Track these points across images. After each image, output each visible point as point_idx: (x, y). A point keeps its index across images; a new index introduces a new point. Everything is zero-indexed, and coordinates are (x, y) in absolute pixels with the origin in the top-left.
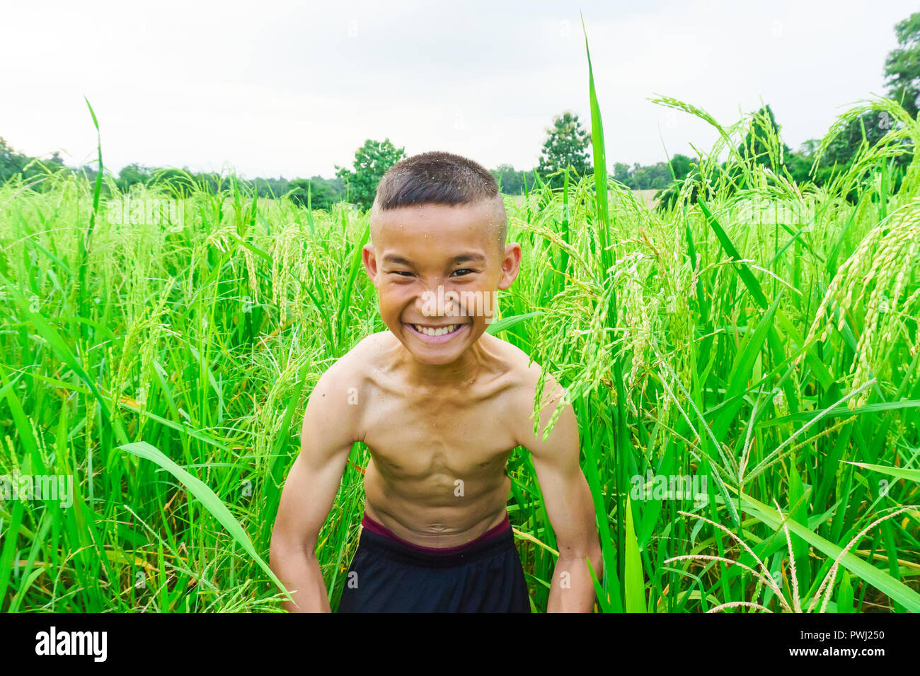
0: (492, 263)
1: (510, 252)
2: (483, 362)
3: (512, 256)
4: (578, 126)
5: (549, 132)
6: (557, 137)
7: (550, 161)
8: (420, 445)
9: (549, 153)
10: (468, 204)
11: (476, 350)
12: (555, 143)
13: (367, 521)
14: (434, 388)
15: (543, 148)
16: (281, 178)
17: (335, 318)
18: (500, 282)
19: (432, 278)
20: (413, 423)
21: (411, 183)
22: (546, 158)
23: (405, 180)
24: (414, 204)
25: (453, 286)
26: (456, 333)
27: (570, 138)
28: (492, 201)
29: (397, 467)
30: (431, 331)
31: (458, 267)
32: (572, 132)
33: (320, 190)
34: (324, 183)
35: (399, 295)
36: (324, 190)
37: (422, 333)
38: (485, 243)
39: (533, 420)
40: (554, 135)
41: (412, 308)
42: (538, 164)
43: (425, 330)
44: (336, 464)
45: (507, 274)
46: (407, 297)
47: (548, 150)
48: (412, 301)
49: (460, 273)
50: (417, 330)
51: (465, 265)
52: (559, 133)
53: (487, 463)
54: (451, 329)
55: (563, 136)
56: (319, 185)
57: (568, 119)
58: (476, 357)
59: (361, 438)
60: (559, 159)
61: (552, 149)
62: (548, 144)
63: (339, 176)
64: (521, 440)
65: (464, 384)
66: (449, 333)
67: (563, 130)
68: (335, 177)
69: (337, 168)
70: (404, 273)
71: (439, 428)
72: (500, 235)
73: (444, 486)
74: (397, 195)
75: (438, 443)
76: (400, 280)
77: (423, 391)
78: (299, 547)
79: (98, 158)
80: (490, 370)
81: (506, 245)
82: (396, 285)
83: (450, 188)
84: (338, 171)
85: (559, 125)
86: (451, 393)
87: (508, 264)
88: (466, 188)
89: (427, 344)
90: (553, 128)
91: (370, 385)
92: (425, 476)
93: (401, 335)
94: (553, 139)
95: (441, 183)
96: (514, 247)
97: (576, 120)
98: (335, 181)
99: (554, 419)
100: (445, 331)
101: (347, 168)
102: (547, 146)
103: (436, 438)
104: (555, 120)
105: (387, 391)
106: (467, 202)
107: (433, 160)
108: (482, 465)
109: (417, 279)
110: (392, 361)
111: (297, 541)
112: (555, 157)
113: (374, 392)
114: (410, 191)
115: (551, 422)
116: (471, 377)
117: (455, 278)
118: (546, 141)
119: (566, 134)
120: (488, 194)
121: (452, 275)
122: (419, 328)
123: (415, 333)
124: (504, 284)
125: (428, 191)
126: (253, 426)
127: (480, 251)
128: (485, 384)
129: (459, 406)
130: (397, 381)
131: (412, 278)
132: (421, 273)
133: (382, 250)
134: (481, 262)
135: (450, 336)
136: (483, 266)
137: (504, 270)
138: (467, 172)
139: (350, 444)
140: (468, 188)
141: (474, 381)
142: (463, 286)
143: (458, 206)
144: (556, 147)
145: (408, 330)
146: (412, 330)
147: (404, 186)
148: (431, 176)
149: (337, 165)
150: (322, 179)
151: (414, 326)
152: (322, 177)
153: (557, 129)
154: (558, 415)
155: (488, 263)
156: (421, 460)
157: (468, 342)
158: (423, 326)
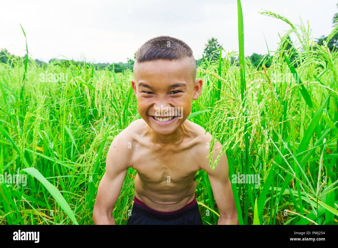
0: (190, 87)
1: (198, 83)
2: (185, 133)
3: (199, 85)
4: (217, 43)
5: (206, 45)
6: (209, 47)
7: (206, 56)
8: (157, 169)
9: (206, 53)
10: (178, 60)
11: (183, 127)
12: (208, 49)
13: (136, 199)
14: (163, 144)
15: (204, 51)
16: (108, 63)
17: (122, 113)
18: (193, 96)
19: (162, 95)
20: (154, 159)
21: (151, 50)
22: (205, 55)
23: (148, 48)
24: (152, 60)
25: (171, 98)
26: (173, 120)
27: (214, 47)
28: (190, 59)
29: (147, 178)
30: (161, 119)
31: (174, 90)
32: (215, 45)
33: (122, 67)
34: (123, 64)
35: (146, 103)
36: (123, 67)
37: (157, 120)
38: (186, 78)
39: (209, 159)
40: (208, 46)
41: (152, 109)
42: (202, 57)
43: (158, 119)
44: (121, 176)
45: (196, 92)
46: (150, 103)
47: (206, 52)
48: (152, 105)
49: (174, 92)
50: (155, 119)
51: (177, 89)
52: (210, 45)
53: (187, 177)
54: (170, 118)
55: (211, 46)
56: (121, 65)
57: (213, 40)
58: (182, 131)
59: (131, 165)
60: (210, 55)
61: (207, 51)
62: (206, 50)
63: (129, 62)
64: (202, 167)
65: (177, 143)
66: (169, 120)
67: (211, 44)
68: (127, 63)
69: (128, 59)
70: (149, 93)
71: (166, 162)
72: (193, 74)
73: (168, 187)
74: (145, 56)
75: (166, 168)
76: (146, 95)
77: (158, 146)
78: (105, 213)
79: (26, 49)
80: (188, 136)
81: (196, 79)
82: (145, 98)
83: (169, 52)
84: (128, 60)
85: (210, 42)
86: (171, 147)
87: (197, 88)
88: (177, 52)
89: (159, 125)
90: (208, 44)
91: (135, 143)
92: (160, 182)
93: (148, 121)
94: (208, 48)
95: (165, 50)
96: (200, 80)
97: (216, 40)
98: (127, 64)
99: (218, 160)
100: (168, 119)
101: (132, 59)
102: (205, 50)
103: (164, 166)
104: (209, 40)
105: (143, 145)
106: (177, 59)
107: (162, 39)
108: (185, 177)
109: (154, 95)
110: (145, 132)
111: (104, 210)
112: (208, 54)
113: (137, 146)
114: (151, 53)
115: (216, 161)
116: (181, 139)
117: (172, 95)
118: (205, 48)
119: (213, 46)
120: (188, 55)
121: (171, 93)
122: (156, 118)
123: (154, 120)
124: (195, 97)
125: (159, 53)
126: (84, 160)
127: (184, 82)
128: (186, 143)
129: (175, 152)
130: (147, 140)
131: (152, 95)
132: (156, 92)
133: (138, 81)
134: (185, 87)
135: (170, 122)
136: (185, 89)
137: (195, 91)
138: (178, 45)
139: (127, 168)
140: (179, 51)
141: (182, 141)
142: (176, 98)
143: (173, 61)
144: (209, 51)
145: (151, 119)
146: (152, 119)
147: (148, 51)
148: (161, 46)
149: (128, 58)
150: (122, 63)
151: (153, 117)
152: (122, 62)
153: (209, 44)
154: (219, 158)
155: (188, 88)
156: (158, 175)
157: (178, 125)
158: (157, 117)
